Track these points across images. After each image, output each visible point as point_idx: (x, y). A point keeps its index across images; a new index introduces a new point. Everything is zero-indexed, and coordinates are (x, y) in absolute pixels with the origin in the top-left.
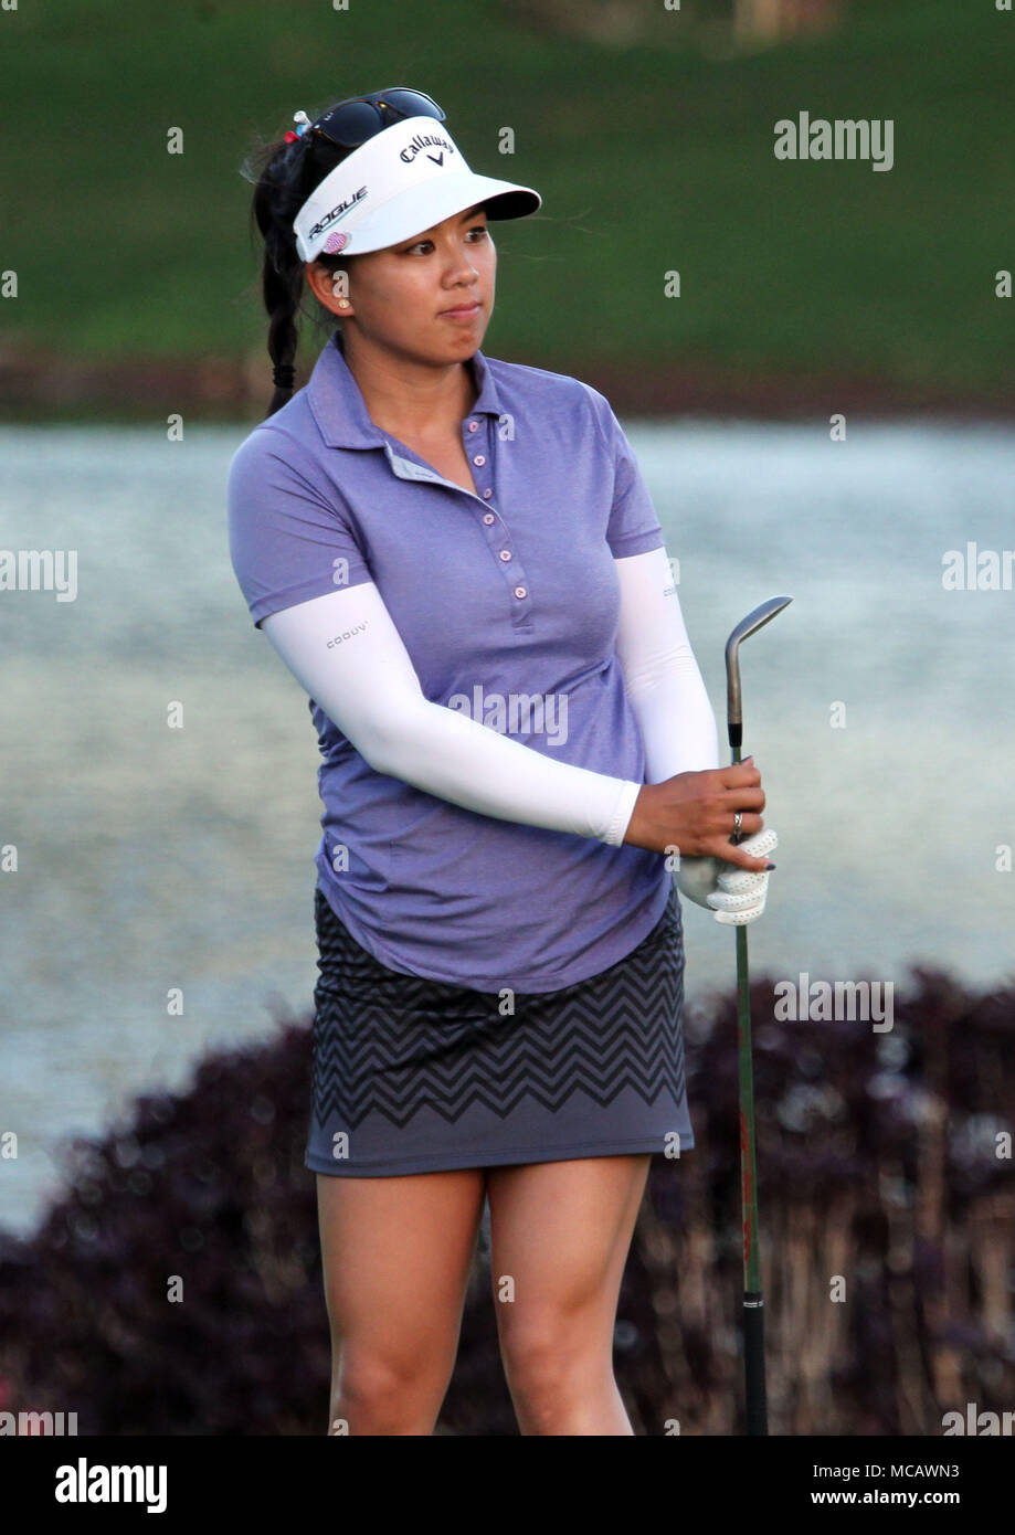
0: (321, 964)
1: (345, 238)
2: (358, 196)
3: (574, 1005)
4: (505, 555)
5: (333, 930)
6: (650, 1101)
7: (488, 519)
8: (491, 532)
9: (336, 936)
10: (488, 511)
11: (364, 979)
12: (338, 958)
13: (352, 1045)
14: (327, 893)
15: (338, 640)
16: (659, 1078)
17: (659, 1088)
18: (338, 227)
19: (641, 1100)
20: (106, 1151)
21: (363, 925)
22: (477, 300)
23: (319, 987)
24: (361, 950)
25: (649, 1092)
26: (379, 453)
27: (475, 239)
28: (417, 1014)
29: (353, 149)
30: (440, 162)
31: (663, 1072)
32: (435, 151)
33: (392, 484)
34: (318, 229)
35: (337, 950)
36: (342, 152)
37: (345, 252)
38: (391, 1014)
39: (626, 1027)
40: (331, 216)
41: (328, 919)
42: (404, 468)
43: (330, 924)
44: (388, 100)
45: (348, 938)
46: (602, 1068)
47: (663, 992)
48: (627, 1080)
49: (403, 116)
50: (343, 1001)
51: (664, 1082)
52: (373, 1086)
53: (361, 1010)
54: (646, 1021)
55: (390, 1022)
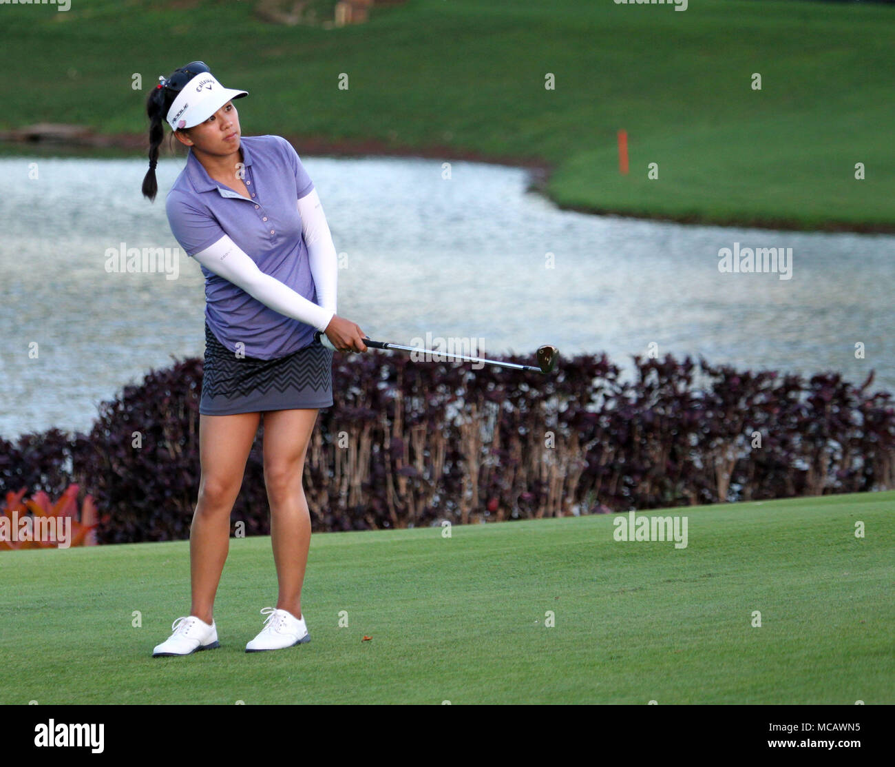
0: (206, 345)
1: (185, 122)
2: (185, 107)
3: (293, 358)
4: (265, 219)
5: (210, 336)
6: (316, 390)
7: (256, 207)
8: (259, 211)
9: (211, 338)
10: (256, 204)
11: (221, 352)
12: (212, 345)
13: (215, 372)
14: (209, 323)
15: (224, 256)
16: (319, 382)
17: (319, 386)
18: (181, 118)
19: (312, 389)
20: (115, 406)
21: (221, 337)
22: (234, 132)
23: (206, 352)
24: (221, 344)
25: (316, 388)
26: (216, 191)
27: (229, 110)
28: (239, 364)
29: (180, 91)
30: (210, 89)
31: (321, 380)
32: (208, 85)
33: (223, 201)
34: (175, 120)
35: (212, 343)
36: (177, 93)
37: (186, 127)
38: (230, 363)
39: (309, 365)
40: (178, 115)
41: (209, 332)
42: (225, 193)
43: (210, 334)
44: (188, 69)
45: (216, 339)
46: (299, 378)
47: (324, 352)
48: (308, 383)
49: (195, 74)
50: (215, 358)
51: (321, 383)
52: (221, 385)
53: (220, 361)
54: (317, 363)
55: (229, 365)
